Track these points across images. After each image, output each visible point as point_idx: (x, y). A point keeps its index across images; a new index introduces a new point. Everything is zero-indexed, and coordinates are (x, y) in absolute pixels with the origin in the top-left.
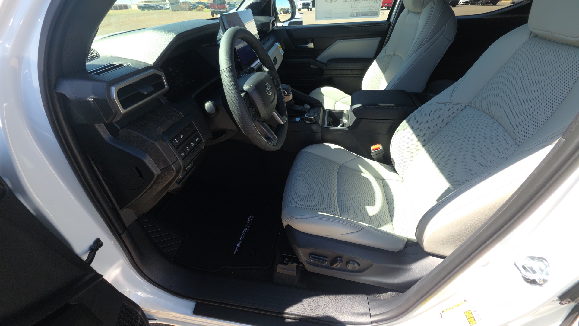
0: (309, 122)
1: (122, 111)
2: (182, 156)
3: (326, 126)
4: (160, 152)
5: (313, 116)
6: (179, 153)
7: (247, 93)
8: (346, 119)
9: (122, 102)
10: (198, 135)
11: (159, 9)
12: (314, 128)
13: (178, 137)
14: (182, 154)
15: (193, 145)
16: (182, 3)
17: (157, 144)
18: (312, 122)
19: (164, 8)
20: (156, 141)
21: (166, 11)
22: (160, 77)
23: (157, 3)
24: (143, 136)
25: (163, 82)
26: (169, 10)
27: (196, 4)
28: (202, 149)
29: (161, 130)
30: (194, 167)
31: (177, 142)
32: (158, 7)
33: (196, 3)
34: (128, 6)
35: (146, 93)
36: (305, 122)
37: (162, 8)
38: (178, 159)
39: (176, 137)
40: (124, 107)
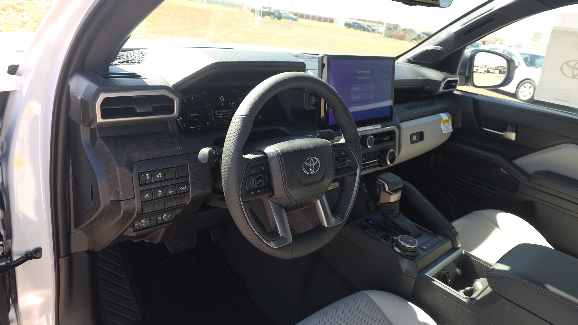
0: (398, 251)
1: (99, 119)
2: (145, 197)
3: (429, 274)
4: (117, 180)
5: (411, 244)
6: (142, 192)
7: (266, 157)
8: (481, 283)
9: (102, 111)
10: (186, 183)
11: (369, 31)
12: (405, 265)
13: (152, 173)
14: (147, 196)
15: (171, 191)
16: (402, 30)
17: (118, 169)
18: (403, 254)
19: (376, 31)
20: (119, 166)
21: (378, 34)
22: (172, 101)
23: (369, 24)
24: (111, 155)
25: (173, 106)
26: (381, 35)
27: (421, 34)
28: (185, 204)
29: (137, 156)
30: (171, 223)
31: (148, 178)
32: (369, 28)
33: (423, 33)
34: (335, 21)
35: (138, 111)
36: (393, 247)
37: (373, 30)
38: (134, 198)
39: (150, 172)
40: (103, 117)
